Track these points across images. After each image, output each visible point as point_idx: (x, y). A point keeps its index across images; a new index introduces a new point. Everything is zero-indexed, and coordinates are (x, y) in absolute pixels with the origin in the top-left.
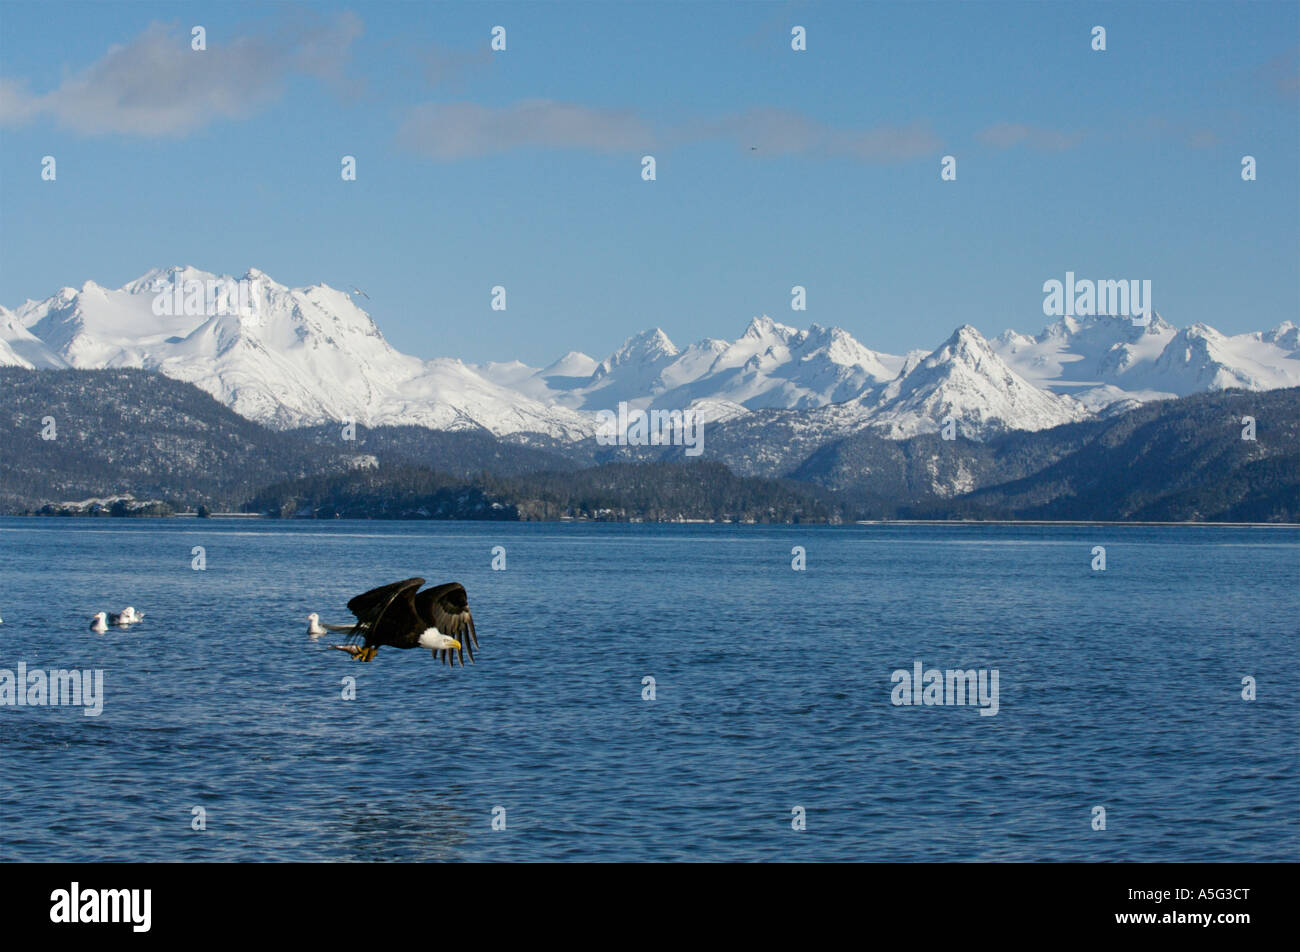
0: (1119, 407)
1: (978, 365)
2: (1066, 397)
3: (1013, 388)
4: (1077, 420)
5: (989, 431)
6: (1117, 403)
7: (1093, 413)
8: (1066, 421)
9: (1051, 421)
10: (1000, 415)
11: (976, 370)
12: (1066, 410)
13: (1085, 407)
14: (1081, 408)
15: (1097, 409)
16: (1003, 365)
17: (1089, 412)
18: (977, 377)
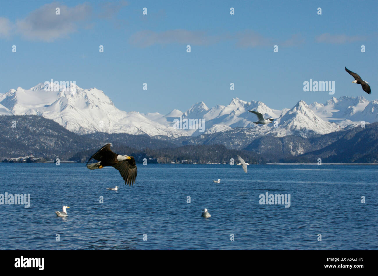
0: (351, 126)
1: (305, 113)
2: (334, 124)
3: (317, 121)
4: (337, 131)
5: (309, 134)
6: (350, 125)
7: (342, 129)
8: (334, 131)
9: (329, 131)
10: (312, 129)
11: (305, 115)
12: (333, 127)
13: (340, 126)
14: (338, 127)
15: (344, 127)
16: (313, 113)
17: (341, 128)
18: (305, 117)
